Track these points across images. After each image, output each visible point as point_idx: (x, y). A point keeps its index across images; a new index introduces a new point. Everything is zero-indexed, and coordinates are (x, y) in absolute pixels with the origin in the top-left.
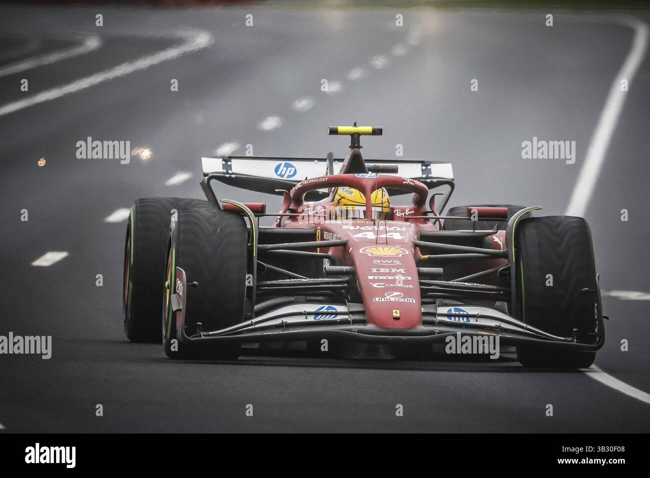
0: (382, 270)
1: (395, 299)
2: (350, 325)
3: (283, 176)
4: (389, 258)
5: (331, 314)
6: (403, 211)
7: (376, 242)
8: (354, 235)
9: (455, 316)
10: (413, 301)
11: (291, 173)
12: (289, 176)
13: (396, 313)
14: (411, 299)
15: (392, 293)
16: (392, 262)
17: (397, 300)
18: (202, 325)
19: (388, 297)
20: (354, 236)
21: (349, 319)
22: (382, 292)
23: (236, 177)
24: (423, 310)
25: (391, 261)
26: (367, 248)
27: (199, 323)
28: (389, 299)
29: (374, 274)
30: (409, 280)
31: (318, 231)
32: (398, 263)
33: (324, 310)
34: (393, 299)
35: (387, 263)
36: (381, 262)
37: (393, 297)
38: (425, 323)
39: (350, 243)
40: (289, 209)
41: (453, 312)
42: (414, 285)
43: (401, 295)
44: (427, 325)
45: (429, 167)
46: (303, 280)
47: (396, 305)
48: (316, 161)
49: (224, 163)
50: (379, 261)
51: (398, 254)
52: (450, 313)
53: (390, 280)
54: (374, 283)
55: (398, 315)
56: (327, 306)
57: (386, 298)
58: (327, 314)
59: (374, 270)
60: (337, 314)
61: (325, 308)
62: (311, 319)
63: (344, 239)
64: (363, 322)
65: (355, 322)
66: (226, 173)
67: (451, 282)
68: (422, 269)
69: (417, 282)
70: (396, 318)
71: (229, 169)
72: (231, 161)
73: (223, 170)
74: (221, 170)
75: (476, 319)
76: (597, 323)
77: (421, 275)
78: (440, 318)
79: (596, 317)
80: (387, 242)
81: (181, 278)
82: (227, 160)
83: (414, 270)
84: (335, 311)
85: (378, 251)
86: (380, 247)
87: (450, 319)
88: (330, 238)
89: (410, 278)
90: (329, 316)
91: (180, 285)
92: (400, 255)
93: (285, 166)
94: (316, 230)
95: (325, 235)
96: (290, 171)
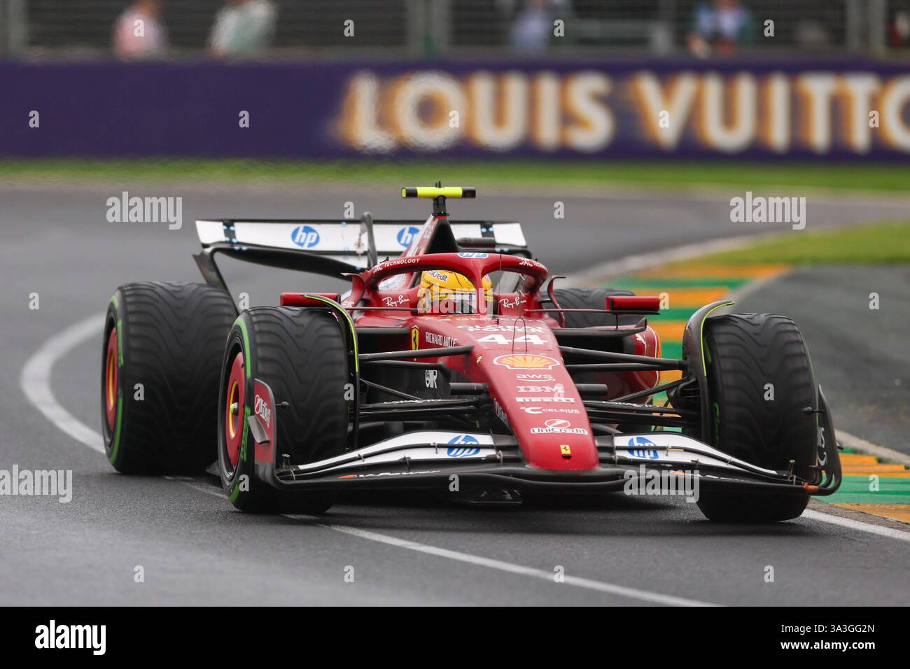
0: (532, 389)
1: (561, 430)
2: (500, 466)
3: (302, 244)
4: (537, 372)
5: (471, 447)
6: (512, 300)
7: (513, 349)
8: (478, 338)
9: (638, 449)
10: (584, 432)
11: (313, 241)
12: (311, 245)
13: (565, 450)
14: (581, 430)
15: (554, 422)
16: (542, 378)
17: (563, 431)
18: (290, 458)
19: (550, 427)
20: (480, 340)
21: (498, 457)
22: (540, 421)
23: (248, 250)
24: (597, 444)
25: (540, 376)
26: (503, 358)
27: (285, 455)
28: (552, 430)
29: (522, 395)
30: (573, 403)
31: (413, 332)
32: (550, 378)
33: (460, 442)
34: (557, 430)
35: (535, 378)
36: (529, 378)
37: (556, 427)
38: (604, 461)
39: (476, 350)
40: (362, 300)
41: (636, 444)
42: (579, 411)
43: (566, 424)
44: (606, 465)
45: (492, 229)
46: (416, 401)
47: (564, 438)
48: (344, 223)
49: (225, 228)
50: (524, 376)
51: (547, 366)
52: (632, 445)
53: (547, 403)
54: (526, 407)
55: (569, 452)
56: (463, 435)
57: (547, 429)
58: (465, 447)
59: (522, 389)
60: (479, 448)
61: (460, 438)
62: (443, 454)
64: (517, 461)
65: (507, 461)
66: (230, 242)
67: (614, 403)
68: (582, 385)
69: (580, 403)
70: (566, 457)
71: (235, 237)
72: (233, 225)
73: (228, 239)
74: (223, 238)
75: (665, 452)
76: (825, 453)
77: (584, 394)
78: (619, 454)
79: (823, 446)
80: (527, 349)
81: (265, 398)
82: (229, 223)
83: (573, 387)
84: (475, 443)
85: (519, 361)
86: (520, 356)
87: (633, 454)
88: (438, 341)
89: (572, 400)
90: (468, 450)
91: (262, 405)
92: (550, 368)
93: (304, 231)
94: (411, 330)
95: (428, 337)
96: (310, 238)
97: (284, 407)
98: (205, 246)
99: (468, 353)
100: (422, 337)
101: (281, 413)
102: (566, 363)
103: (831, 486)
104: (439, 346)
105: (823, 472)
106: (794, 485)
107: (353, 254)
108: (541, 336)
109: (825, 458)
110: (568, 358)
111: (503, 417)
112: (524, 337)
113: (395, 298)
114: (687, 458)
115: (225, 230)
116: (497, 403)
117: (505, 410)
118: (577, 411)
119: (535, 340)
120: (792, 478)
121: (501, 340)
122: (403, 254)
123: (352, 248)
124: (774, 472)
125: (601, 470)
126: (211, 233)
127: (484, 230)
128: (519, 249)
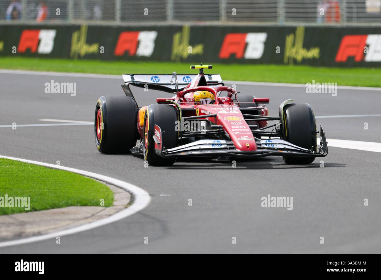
0: (236, 127)
2: (228, 150)
3: (154, 82)
4: (237, 122)
6: (224, 99)
7: (229, 115)
9: (268, 144)
10: (252, 139)
11: (158, 80)
12: (157, 82)
13: (248, 145)
16: (239, 124)
20: (219, 112)
21: (227, 147)
22: (239, 136)
23: (139, 84)
24: (256, 143)
27: (164, 147)
29: (234, 129)
31: (197, 110)
32: (241, 123)
33: (216, 142)
34: (245, 139)
35: (237, 124)
36: (235, 124)
37: (244, 138)
38: (258, 148)
39: (217, 115)
41: (268, 142)
42: (251, 133)
43: (247, 137)
44: (259, 149)
45: (211, 77)
47: (247, 141)
48: (167, 75)
51: (239, 120)
52: (266, 143)
53: (241, 131)
54: (235, 133)
55: (248, 146)
56: (217, 141)
57: (242, 139)
58: (217, 144)
59: (233, 127)
60: (221, 144)
62: (211, 147)
63: (214, 114)
64: (233, 148)
65: (230, 148)
66: (133, 81)
67: (258, 130)
68: (250, 125)
69: (250, 131)
70: (248, 147)
71: (134, 79)
72: (133, 76)
73: (132, 80)
74: (131, 80)
75: (276, 145)
76: (323, 144)
77: (251, 128)
78: (263, 146)
79: (322, 142)
80: (233, 115)
81: (159, 130)
82: (132, 75)
83: (248, 126)
84: (220, 143)
85: (231, 119)
86: (231, 117)
87: (267, 146)
88: (205, 112)
89: (248, 130)
90: (218, 145)
91: (157, 132)
92: (241, 120)
93: (155, 77)
94: (196, 109)
95: (202, 111)
96: (157, 79)
97: (164, 133)
98: (126, 82)
99: (215, 116)
100: (200, 111)
101: (163, 135)
102: (245, 118)
103: (324, 154)
104: (206, 114)
105: (322, 150)
106: (313, 154)
107: (170, 84)
108: (237, 111)
109: (323, 146)
110: (245, 117)
111: (228, 135)
112: (232, 111)
113: (190, 99)
114: (282, 146)
115: (131, 77)
116: (225, 131)
117: (228, 133)
118: (250, 133)
119: (235, 112)
120: (313, 152)
121: (225, 112)
122: (189, 84)
123: (170, 83)
124: (307, 150)
125: (258, 150)
126: (127, 78)
127: (209, 77)
128: (220, 83)
